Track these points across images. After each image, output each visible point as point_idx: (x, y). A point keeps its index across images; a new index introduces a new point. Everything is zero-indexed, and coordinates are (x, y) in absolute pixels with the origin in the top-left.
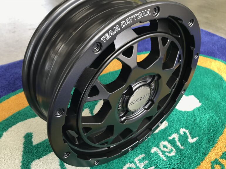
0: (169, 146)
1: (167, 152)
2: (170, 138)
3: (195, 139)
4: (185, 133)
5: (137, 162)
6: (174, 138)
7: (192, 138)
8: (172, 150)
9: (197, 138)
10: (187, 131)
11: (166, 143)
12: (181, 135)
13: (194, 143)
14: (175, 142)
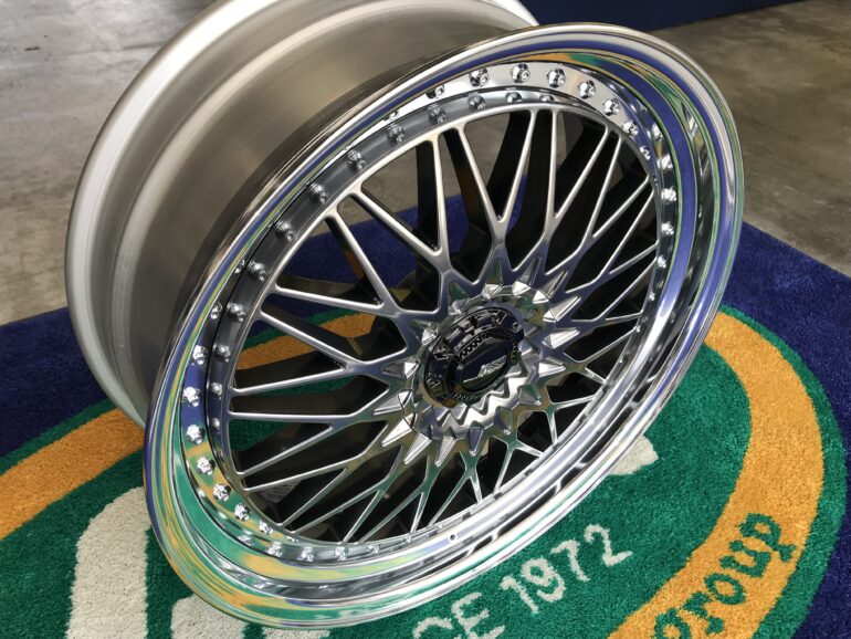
0: (549, 572)
1: (540, 587)
2: (556, 550)
3: (622, 556)
4: (598, 537)
5: (459, 614)
6: (565, 552)
7: (615, 552)
8: (555, 583)
9: (630, 553)
10: (605, 533)
11: (541, 563)
12: (588, 544)
13: (617, 566)
14: (567, 561)
